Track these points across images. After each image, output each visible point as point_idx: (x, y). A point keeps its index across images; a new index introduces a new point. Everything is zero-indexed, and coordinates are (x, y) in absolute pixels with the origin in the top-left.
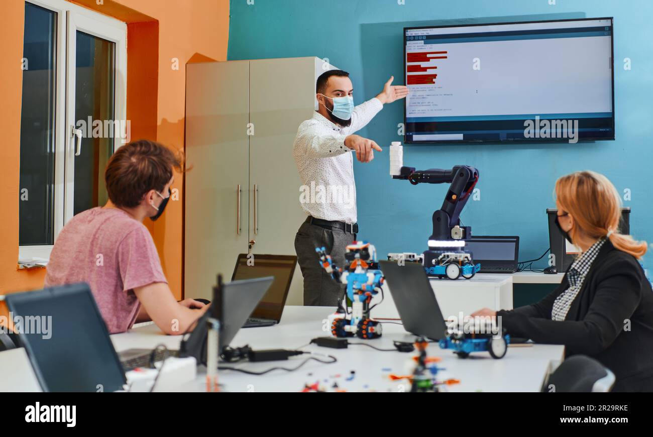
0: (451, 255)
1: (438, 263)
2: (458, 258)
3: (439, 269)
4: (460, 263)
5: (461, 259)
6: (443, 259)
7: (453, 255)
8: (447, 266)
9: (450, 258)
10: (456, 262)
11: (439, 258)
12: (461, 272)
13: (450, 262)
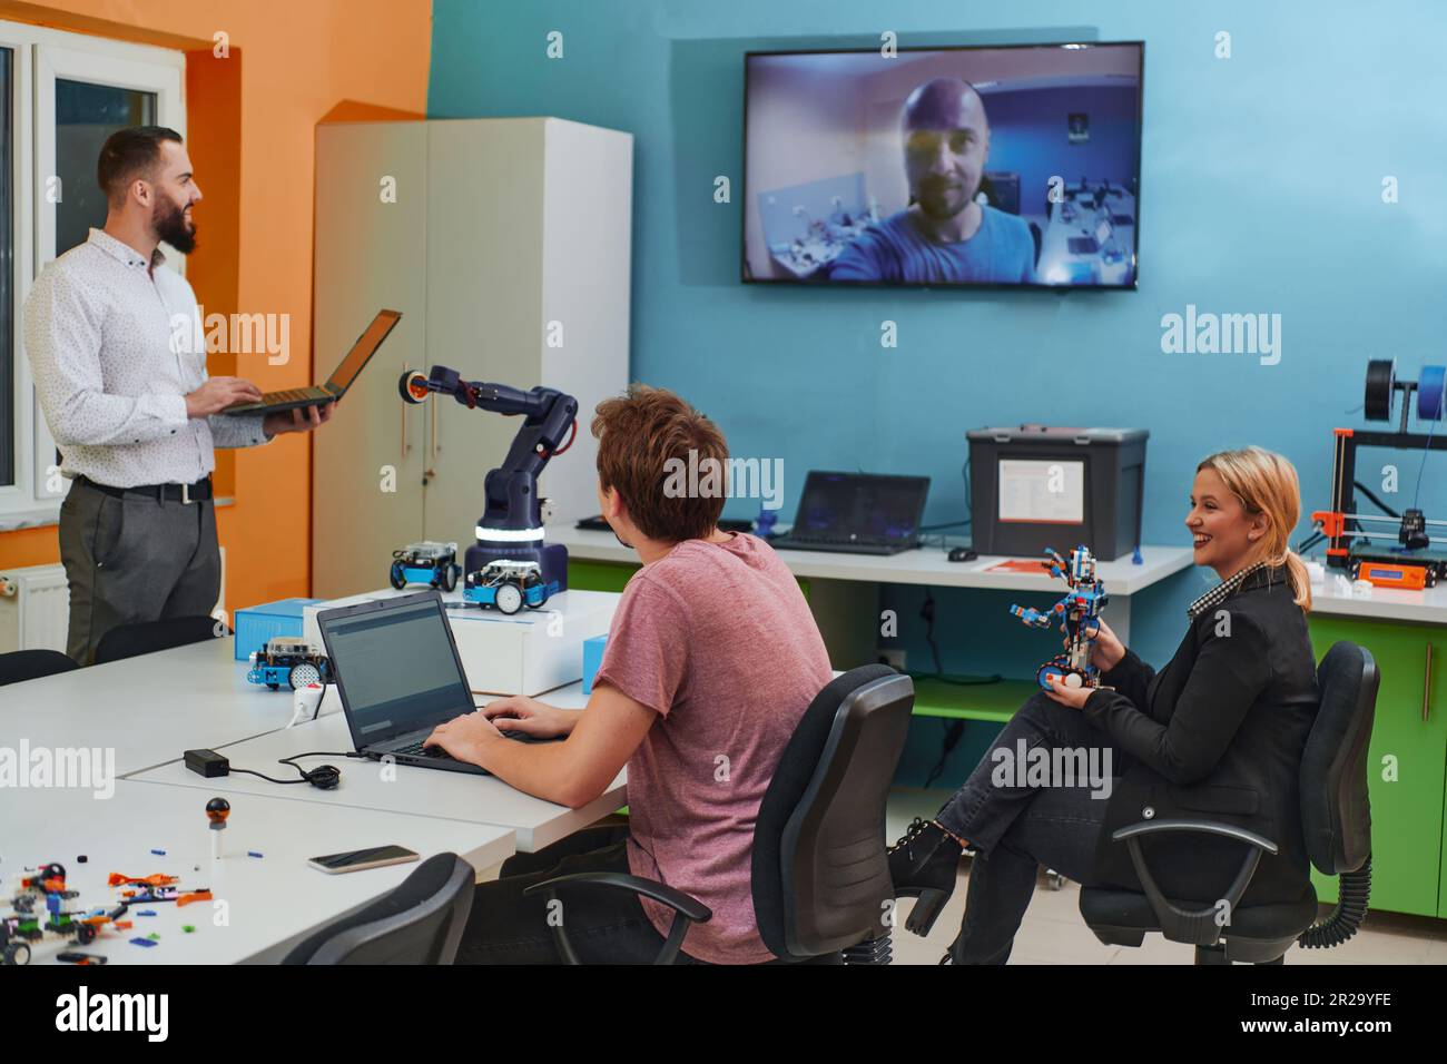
0: (505, 568)
1: (479, 580)
2: (519, 574)
3: (484, 593)
4: (522, 582)
5: (524, 575)
6: (491, 575)
7: (509, 567)
8: (499, 588)
9: (505, 571)
10: (514, 581)
11: (483, 573)
12: (524, 599)
13: (505, 581)
